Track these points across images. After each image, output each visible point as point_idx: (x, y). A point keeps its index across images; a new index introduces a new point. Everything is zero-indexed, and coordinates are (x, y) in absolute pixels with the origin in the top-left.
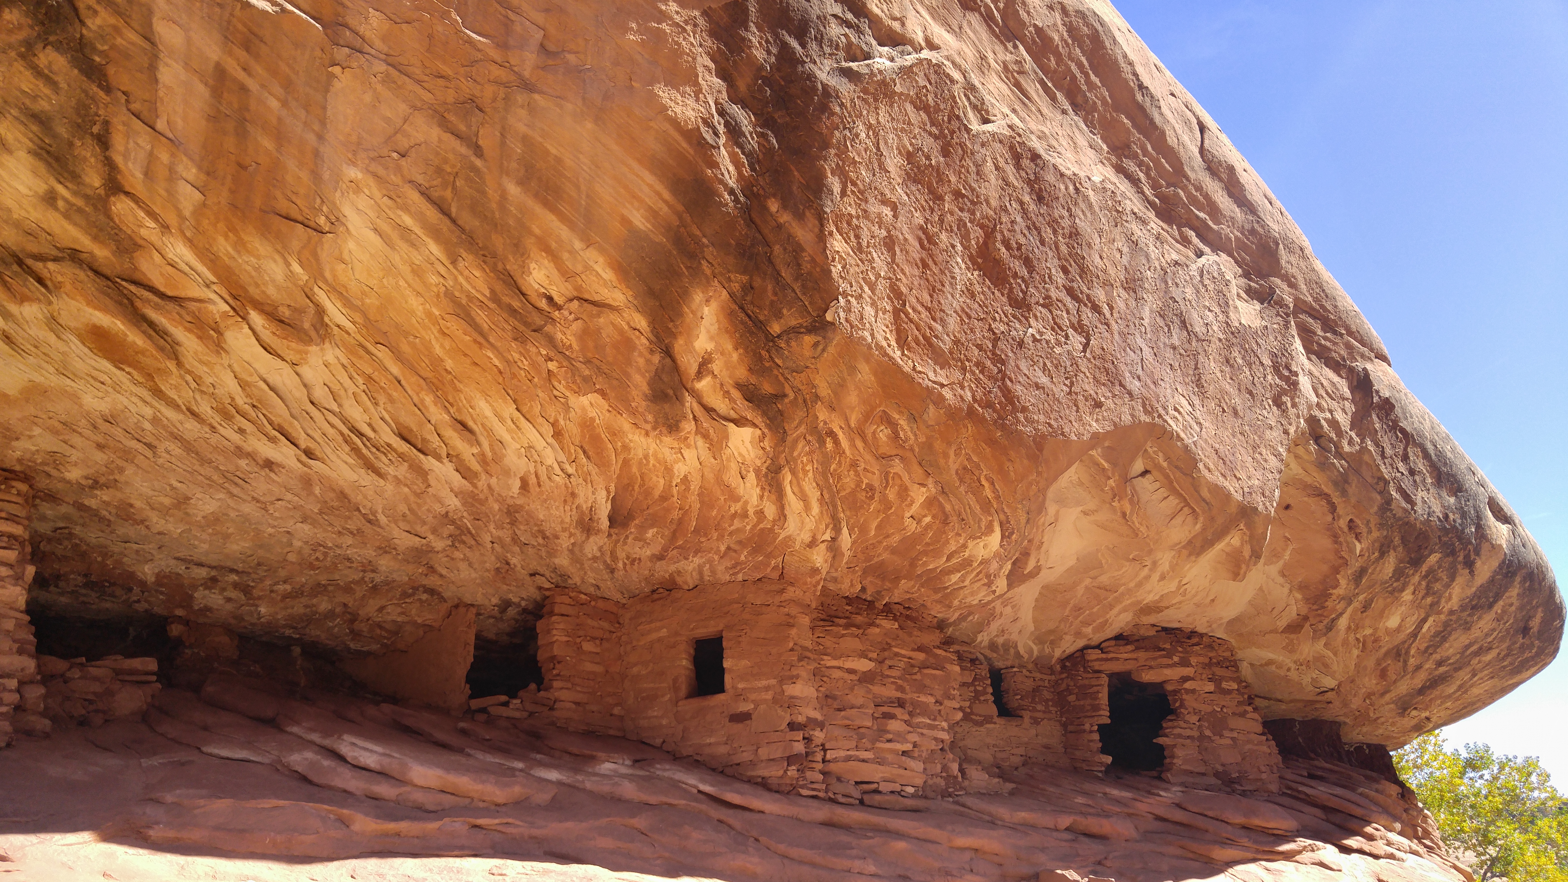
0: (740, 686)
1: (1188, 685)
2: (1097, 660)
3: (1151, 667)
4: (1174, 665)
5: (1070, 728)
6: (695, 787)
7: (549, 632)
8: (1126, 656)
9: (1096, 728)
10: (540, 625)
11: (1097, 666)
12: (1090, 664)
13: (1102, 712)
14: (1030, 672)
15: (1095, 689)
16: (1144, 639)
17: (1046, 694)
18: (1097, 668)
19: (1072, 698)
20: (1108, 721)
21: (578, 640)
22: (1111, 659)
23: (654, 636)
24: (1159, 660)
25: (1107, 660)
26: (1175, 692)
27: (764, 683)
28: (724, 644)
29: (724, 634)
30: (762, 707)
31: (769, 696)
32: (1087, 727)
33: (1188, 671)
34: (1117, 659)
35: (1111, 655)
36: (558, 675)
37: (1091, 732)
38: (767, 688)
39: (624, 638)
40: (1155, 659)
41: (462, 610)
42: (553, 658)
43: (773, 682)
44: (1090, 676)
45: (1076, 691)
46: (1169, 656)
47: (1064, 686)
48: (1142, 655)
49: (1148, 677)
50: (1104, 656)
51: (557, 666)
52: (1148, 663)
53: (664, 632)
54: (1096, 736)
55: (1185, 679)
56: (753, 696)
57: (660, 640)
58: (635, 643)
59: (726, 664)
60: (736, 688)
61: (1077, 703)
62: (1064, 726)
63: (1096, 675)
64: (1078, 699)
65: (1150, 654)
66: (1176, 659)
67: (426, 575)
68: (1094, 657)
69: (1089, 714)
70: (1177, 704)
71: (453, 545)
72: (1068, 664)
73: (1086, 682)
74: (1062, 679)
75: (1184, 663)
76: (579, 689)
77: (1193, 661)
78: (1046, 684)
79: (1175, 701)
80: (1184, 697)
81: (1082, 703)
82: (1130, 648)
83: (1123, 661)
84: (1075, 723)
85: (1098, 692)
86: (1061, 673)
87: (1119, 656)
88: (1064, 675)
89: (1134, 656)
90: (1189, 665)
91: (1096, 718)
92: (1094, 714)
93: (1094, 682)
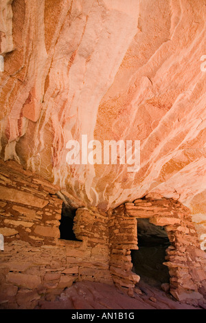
1: (179, 228)
2: (132, 209)
3: (161, 216)
4: (171, 216)
5: (114, 251)
8: (147, 208)
9: (130, 252)
11: (132, 212)
12: (128, 211)
13: (133, 242)
14: (94, 212)
15: (130, 226)
16: (156, 200)
17: (102, 227)
18: (132, 214)
19: (116, 231)
20: (137, 248)
22: (140, 210)
24: (165, 213)
25: (137, 210)
26: (172, 232)
32: (124, 251)
33: (177, 221)
34: (143, 210)
35: (139, 207)
37: (126, 255)
40: (162, 211)
44: (127, 218)
45: (119, 227)
46: (169, 210)
47: (113, 223)
48: (155, 208)
49: (160, 222)
50: (136, 207)
52: (159, 213)
54: (129, 258)
55: (177, 225)
61: (119, 234)
62: (111, 248)
63: (131, 218)
64: (120, 232)
65: (160, 208)
66: (172, 213)
68: (130, 207)
69: (126, 242)
70: (174, 240)
72: (116, 211)
73: (125, 222)
74: (112, 220)
75: (175, 216)
77: (179, 215)
78: (103, 221)
79: (172, 238)
80: (177, 235)
81: (122, 234)
82: (150, 204)
83: (145, 211)
84: (117, 247)
85: (132, 228)
86: (112, 216)
87: (144, 208)
88: (114, 217)
89: (152, 208)
90: (178, 217)
91: (130, 245)
92: (129, 242)
93: (130, 222)
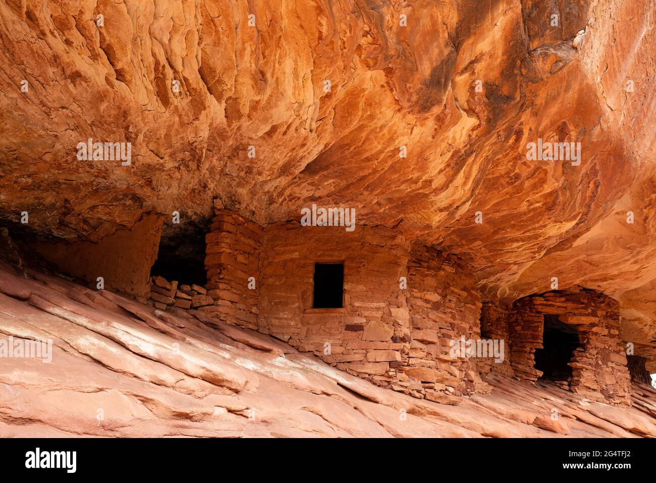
0: (357, 304)
1: (595, 329)
2: (540, 304)
3: (575, 315)
4: (588, 315)
5: (515, 348)
6: (335, 380)
7: (217, 244)
8: (559, 304)
9: (534, 351)
10: (209, 237)
11: (539, 308)
12: (535, 307)
13: (539, 341)
14: (496, 307)
15: (536, 324)
16: (572, 294)
17: (503, 324)
18: (539, 310)
19: (518, 328)
20: (542, 347)
21: (236, 253)
22: (550, 305)
23: (287, 256)
24: (580, 310)
25: (546, 305)
26: (584, 333)
27: (375, 305)
28: (346, 271)
29: (346, 263)
30: (373, 323)
31: (379, 314)
32: (528, 349)
33: (595, 320)
34: (554, 306)
35: (550, 303)
36: (222, 279)
37: (530, 353)
38: (378, 309)
39: (262, 255)
40: (577, 309)
41: (153, 217)
42: (220, 266)
43: (382, 305)
44: (533, 314)
45: (522, 324)
46: (586, 308)
47: (514, 318)
48: (570, 305)
49: (573, 320)
50: (545, 302)
51: (224, 272)
52: (572, 311)
53: (296, 255)
54: (533, 356)
55: (593, 325)
56: (367, 313)
57: (292, 260)
58: (270, 260)
59: (346, 287)
60: (353, 306)
61: (522, 332)
62: (510, 346)
63: (538, 315)
64: (523, 329)
65: (575, 305)
66: (590, 311)
67: (142, 187)
68: (539, 302)
69: (531, 340)
70: (585, 341)
71: (178, 168)
72: (518, 304)
73: (530, 319)
74: (513, 314)
75: (594, 314)
76: (234, 291)
77: (599, 313)
78: (503, 317)
79: (584, 339)
80: (591, 337)
81: (526, 332)
82: (563, 299)
83: (557, 307)
84: (519, 345)
85: (538, 327)
86: (513, 310)
87: (555, 304)
88: (516, 312)
89: (565, 305)
90: (596, 316)
91: (535, 344)
92: (534, 341)
93: (536, 319)
